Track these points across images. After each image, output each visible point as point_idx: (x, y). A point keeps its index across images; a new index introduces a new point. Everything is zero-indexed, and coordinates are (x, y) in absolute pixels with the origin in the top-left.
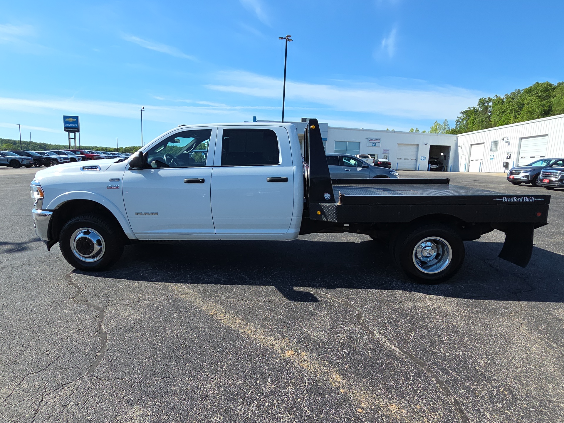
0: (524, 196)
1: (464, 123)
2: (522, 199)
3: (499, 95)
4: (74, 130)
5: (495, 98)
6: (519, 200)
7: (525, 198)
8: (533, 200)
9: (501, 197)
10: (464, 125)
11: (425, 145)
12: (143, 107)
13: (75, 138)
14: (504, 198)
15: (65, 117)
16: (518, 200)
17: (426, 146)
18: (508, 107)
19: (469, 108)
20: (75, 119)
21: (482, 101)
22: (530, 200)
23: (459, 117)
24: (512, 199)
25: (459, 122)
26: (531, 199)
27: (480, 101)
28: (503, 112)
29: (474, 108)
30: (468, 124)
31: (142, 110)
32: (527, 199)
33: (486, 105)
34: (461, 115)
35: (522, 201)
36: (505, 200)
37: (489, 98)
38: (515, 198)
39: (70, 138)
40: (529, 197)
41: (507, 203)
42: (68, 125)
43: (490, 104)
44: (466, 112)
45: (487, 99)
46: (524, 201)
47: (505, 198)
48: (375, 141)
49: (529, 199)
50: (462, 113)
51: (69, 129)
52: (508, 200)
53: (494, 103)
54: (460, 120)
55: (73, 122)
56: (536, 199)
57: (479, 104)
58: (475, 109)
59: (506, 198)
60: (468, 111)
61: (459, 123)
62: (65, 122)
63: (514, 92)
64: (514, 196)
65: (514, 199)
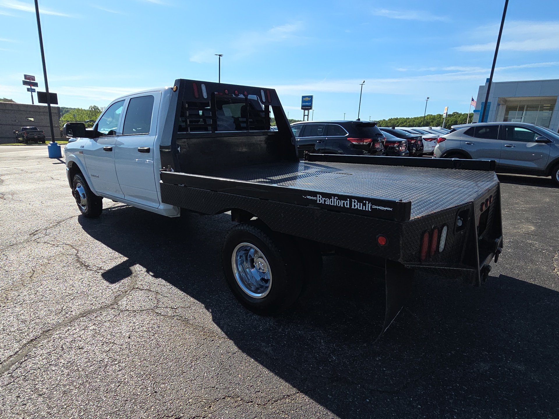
0: (351, 198)
2: (348, 202)
4: (308, 108)
6: (344, 203)
7: (353, 200)
8: (368, 207)
9: (314, 194)
12: (364, 81)
13: (308, 116)
14: (318, 195)
15: (303, 97)
16: (341, 203)
20: (310, 98)
22: (364, 207)
24: (331, 201)
26: (364, 204)
31: (362, 85)
32: (357, 204)
35: (348, 207)
36: (320, 200)
38: (337, 200)
39: (304, 115)
40: (360, 200)
41: (324, 206)
42: (304, 104)
46: (353, 207)
47: (319, 197)
49: (361, 204)
51: (305, 108)
52: (325, 201)
55: (308, 100)
56: (374, 207)
59: (322, 197)
62: (303, 101)
64: (335, 195)
65: (335, 200)
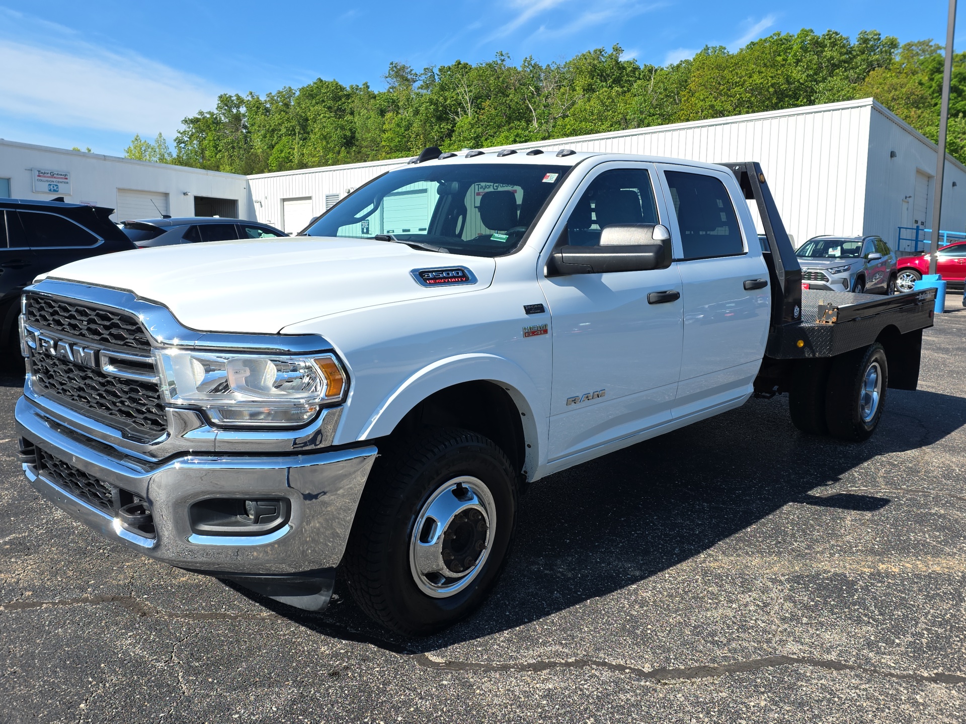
1: (194, 147)
3: (256, 93)
5: (250, 98)
10: (196, 152)
11: (183, 195)
17: (186, 197)
18: (280, 121)
19: (201, 113)
21: (226, 102)
23: (181, 132)
25: (183, 143)
27: (222, 101)
28: (273, 131)
29: (212, 114)
30: (203, 151)
33: (235, 111)
34: (184, 127)
37: (238, 98)
43: (243, 110)
44: (195, 121)
45: (234, 98)
48: (55, 177)
50: (186, 121)
53: (249, 109)
54: (184, 137)
57: (219, 108)
58: (214, 117)
60: (200, 119)
61: (183, 145)
63: (283, 92)
